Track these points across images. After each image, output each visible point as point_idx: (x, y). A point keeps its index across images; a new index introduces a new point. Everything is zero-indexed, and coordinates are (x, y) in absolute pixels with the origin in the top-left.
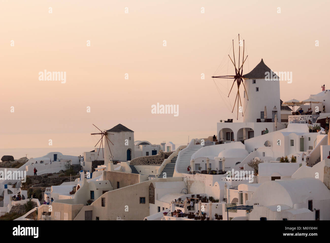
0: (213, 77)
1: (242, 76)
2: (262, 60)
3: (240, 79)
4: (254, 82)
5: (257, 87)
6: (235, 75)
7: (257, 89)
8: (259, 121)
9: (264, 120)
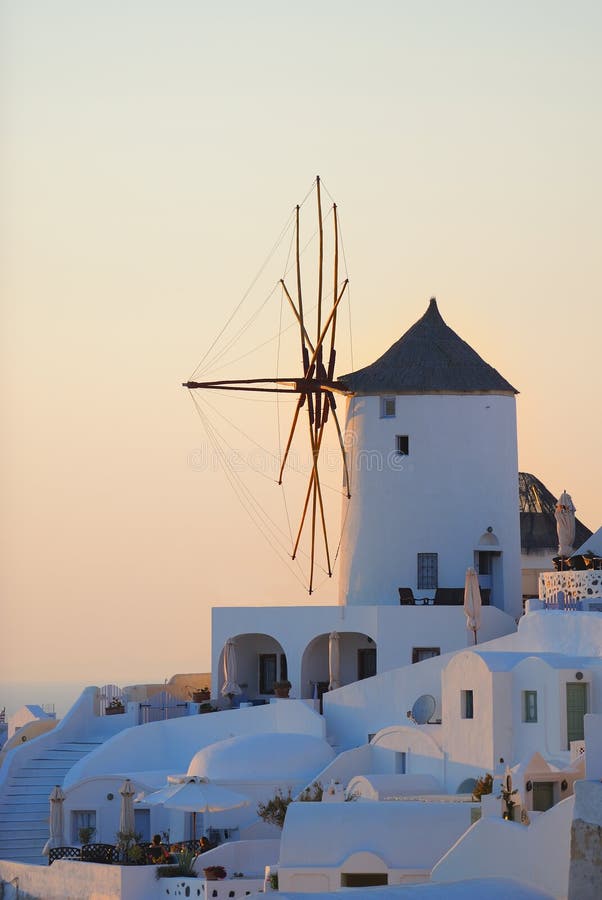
0: (192, 385)
1: (335, 379)
2: (433, 302)
3: (323, 395)
4: (389, 410)
5: (403, 434)
6: (300, 374)
7: (403, 445)
8: (407, 598)
9: (431, 594)
